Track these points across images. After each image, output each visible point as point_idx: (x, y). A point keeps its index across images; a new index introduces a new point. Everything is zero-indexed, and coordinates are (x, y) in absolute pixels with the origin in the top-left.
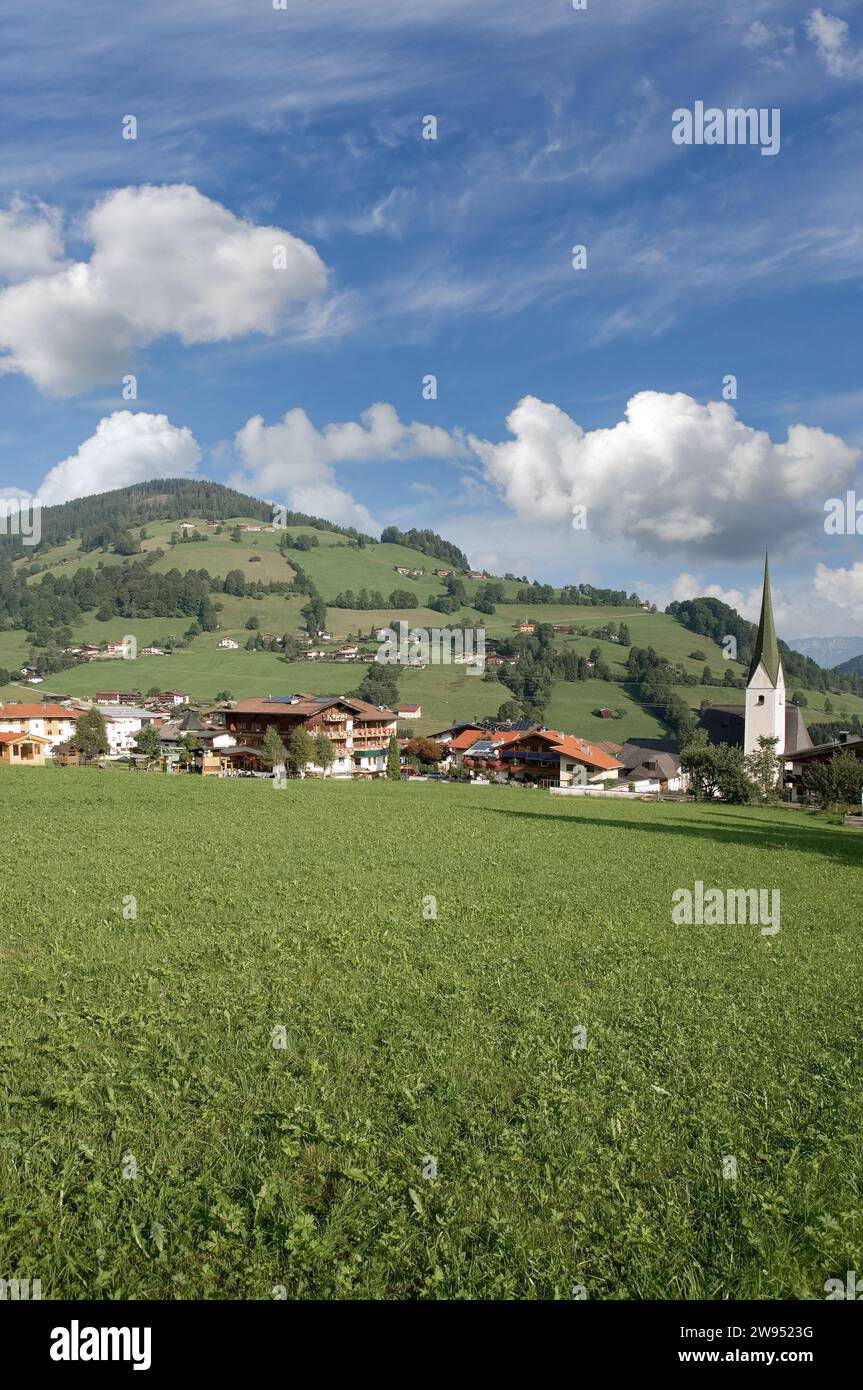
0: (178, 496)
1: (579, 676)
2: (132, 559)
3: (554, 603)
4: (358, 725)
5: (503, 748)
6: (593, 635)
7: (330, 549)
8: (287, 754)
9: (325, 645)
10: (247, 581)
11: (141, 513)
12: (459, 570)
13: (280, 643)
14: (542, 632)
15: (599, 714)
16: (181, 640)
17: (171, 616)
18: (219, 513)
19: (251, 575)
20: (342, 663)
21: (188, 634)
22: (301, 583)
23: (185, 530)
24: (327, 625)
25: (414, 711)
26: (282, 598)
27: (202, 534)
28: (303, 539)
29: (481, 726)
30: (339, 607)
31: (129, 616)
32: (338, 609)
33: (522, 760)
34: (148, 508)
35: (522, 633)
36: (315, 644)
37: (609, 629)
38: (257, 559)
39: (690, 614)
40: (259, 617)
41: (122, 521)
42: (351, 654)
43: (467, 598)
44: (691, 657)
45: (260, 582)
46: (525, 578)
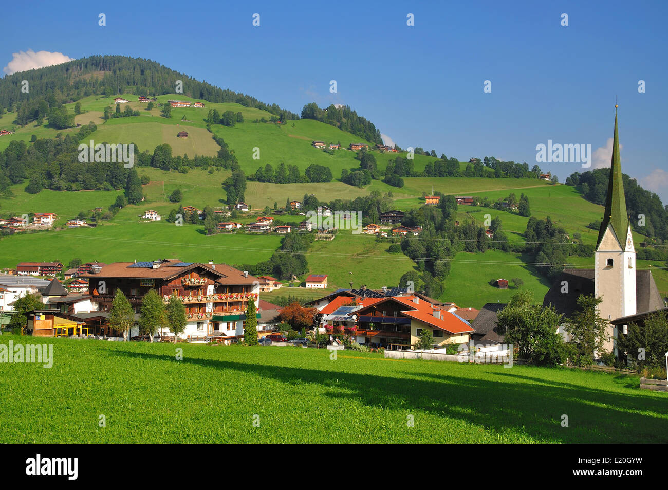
0: (115, 72)
1: (478, 247)
2: (65, 132)
3: (459, 175)
4: (219, 289)
5: (361, 313)
6: (495, 207)
7: (253, 125)
8: (137, 317)
9: (242, 218)
10: (174, 155)
11: (78, 88)
12: (372, 145)
13: (200, 215)
14: (446, 204)
15: (496, 284)
16: (107, 212)
17: (99, 189)
18: (152, 90)
19: (179, 149)
20: (257, 234)
21: (113, 206)
22: (225, 158)
23: (118, 105)
24: (246, 199)
25: (320, 282)
26: (206, 172)
27: (134, 109)
28: (228, 114)
29: (356, 292)
30: (260, 180)
31: (58, 188)
32: (257, 182)
33: (378, 326)
34: (85, 84)
35: (428, 205)
36: (234, 216)
37: (510, 201)
38: (184, 134)
39: (589, 185)
40: (183, 190)
41: (59, 96)
42: (266, 226)
43: (378, 172)
44: (589, 227)
45: (186, 156)
46: (433, 152)
